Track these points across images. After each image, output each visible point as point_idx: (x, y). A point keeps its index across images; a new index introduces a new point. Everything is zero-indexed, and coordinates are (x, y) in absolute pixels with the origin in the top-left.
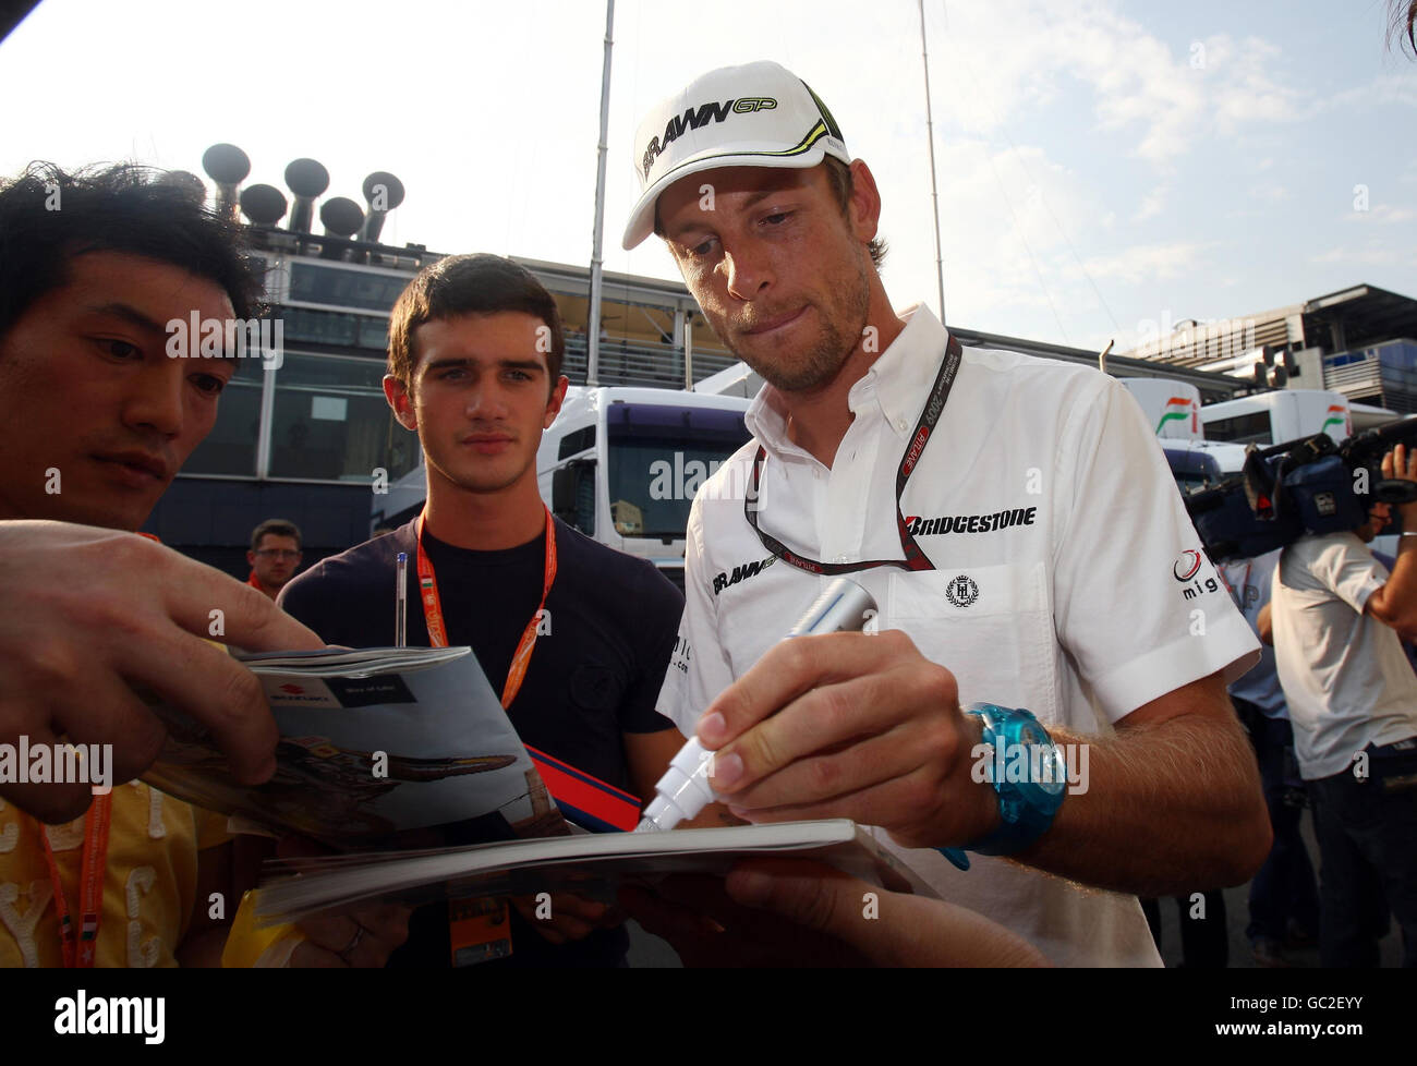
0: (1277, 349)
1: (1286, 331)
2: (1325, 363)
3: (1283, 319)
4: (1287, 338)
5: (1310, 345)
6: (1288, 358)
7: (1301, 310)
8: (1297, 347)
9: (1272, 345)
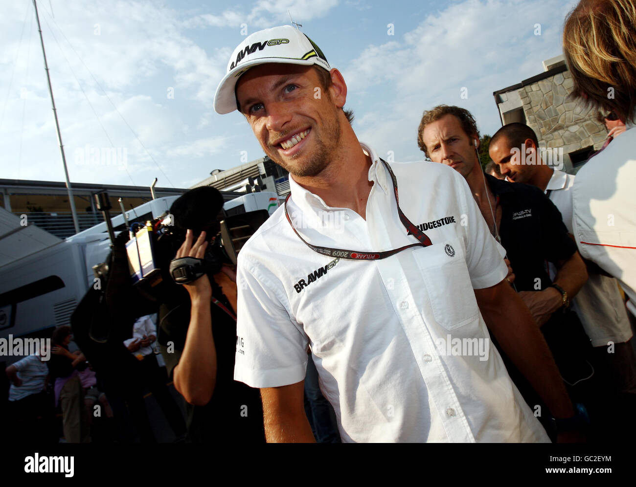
0: (255, 178)
1: (258, 170)
2: (276, 182)
3: (257, 165)
4: (259, 173)
5: (269, 175)
6: (259, 182)
7: (263, 161)
8: (264, 176)
9: (252, 177)
